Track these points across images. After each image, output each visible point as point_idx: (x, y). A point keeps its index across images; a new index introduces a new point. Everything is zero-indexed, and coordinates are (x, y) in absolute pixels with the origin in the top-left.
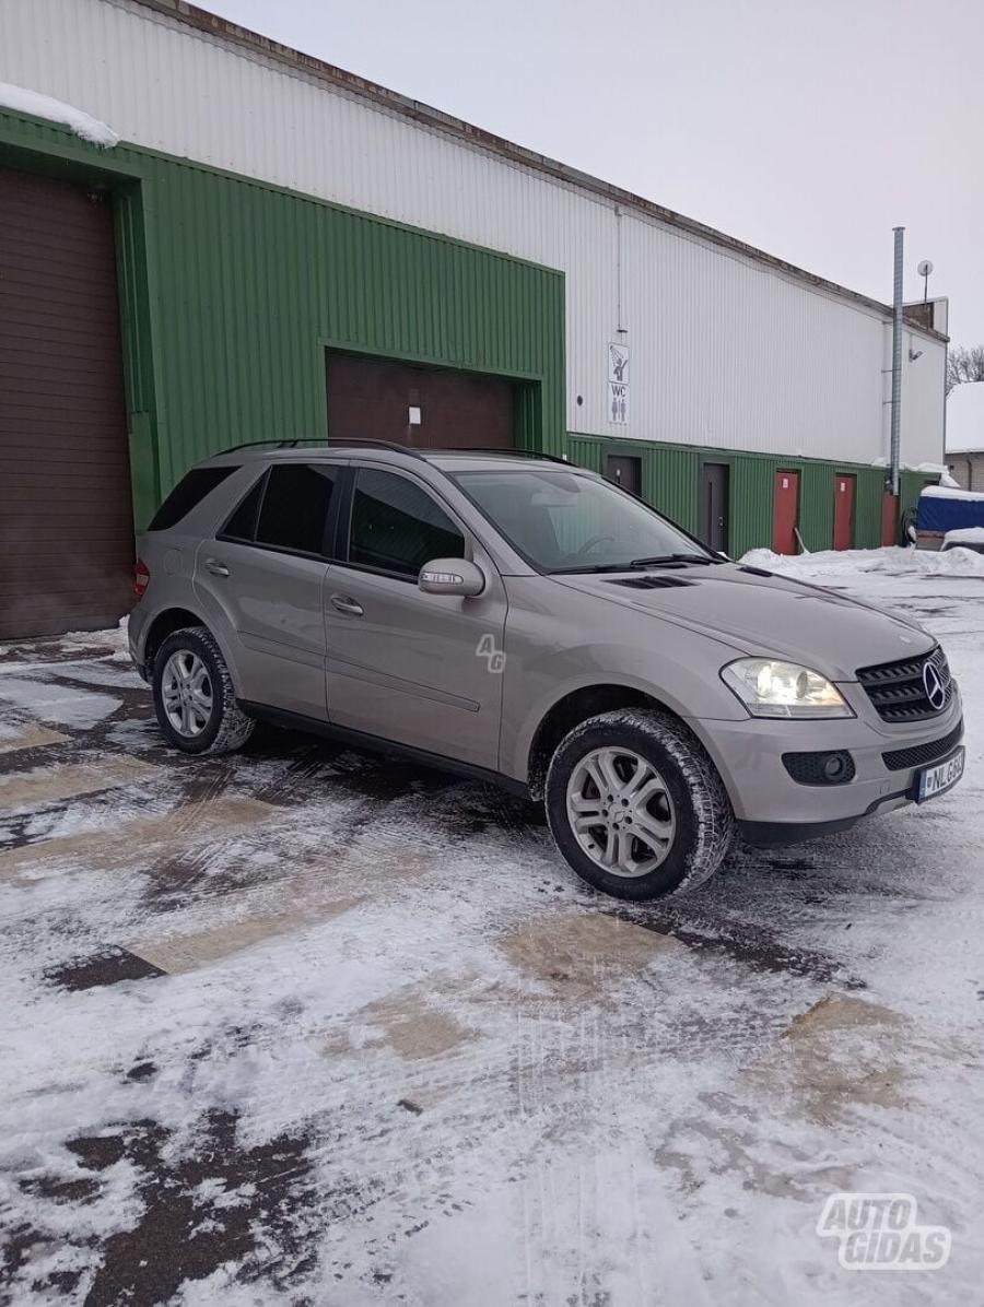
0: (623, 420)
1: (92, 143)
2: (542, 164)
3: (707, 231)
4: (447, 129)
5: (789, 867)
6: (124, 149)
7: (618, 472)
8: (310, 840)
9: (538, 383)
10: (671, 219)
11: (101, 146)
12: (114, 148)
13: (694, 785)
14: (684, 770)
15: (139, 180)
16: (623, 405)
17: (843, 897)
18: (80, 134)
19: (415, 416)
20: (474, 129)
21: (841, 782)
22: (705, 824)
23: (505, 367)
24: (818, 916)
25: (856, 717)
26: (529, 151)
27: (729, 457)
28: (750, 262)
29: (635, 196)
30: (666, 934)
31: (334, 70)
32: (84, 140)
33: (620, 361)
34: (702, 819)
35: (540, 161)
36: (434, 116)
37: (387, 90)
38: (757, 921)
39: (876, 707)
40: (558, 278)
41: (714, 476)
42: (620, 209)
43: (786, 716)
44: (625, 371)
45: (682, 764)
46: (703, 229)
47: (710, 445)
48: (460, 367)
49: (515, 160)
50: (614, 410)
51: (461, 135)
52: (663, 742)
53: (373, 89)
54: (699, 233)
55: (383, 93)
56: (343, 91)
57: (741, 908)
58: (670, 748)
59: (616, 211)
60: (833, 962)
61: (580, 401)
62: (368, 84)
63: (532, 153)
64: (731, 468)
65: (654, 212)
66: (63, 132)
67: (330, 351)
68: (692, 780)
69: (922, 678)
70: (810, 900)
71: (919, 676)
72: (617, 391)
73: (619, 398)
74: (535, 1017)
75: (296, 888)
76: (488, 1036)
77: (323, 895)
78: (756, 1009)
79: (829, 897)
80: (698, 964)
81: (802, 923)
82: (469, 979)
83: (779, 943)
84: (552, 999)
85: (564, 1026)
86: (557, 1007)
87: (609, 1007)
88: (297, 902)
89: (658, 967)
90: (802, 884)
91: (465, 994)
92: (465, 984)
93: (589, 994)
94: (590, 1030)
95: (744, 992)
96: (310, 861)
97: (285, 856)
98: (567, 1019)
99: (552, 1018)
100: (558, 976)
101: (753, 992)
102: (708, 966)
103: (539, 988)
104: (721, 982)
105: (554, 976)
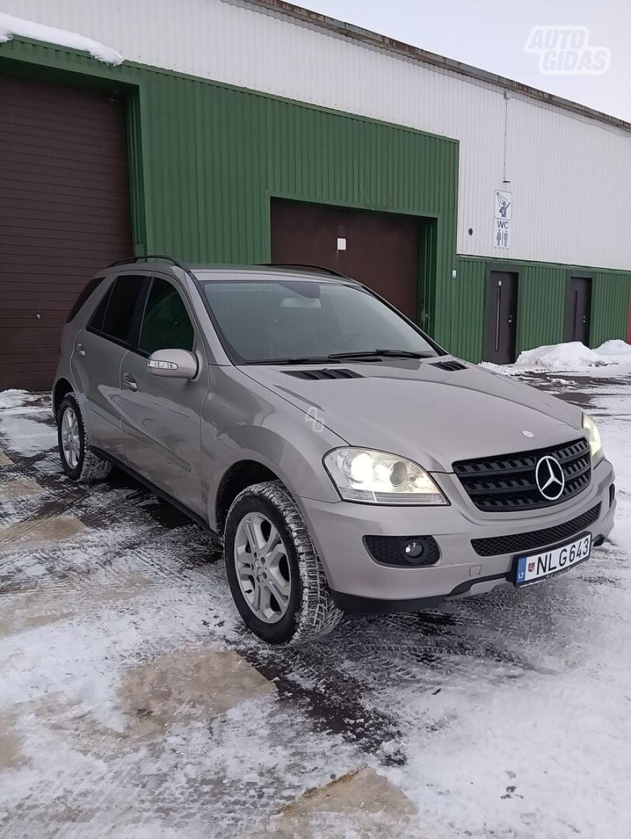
0: (506, 246)
1: (104, 63)
2: (445, 63)
3: (579, 107)
4: (371, 42)
6: (127, 66)
7: (500, 283)
9: (436, 219)
11: (111, 65)
12: (120, 65)
13: (301, 554)
14: (295, 540)
15: (138, 86)
16: (506, 235)
17: (457, 658)
18: (96, 57)
19: (342, 244)
20: (392, 41)
21: (422, 564)
22: (309, 588)
23: (409, 208)
24: (419, 677)
25: (450, 504)
26: (434, 54)
27: (592, 272)
28: (616, 130)
29: (519, 84)
30: (270, 679)
31: (284, 5)
32: (99, 61)
33: (504, 203)
34: (306, 584)
35: (443, 61)
36: (361, 33)
37: (325, 16)
38: (361, 675)
39: (472, 497)
40: (454, 145)
41: (580, 287)
42: (508, 94)
43: (373, 502)
44: (508, 210)
45: (294, 534)
46: (576, 106)
47: (576, 264)
48: (373, 209)
49: (424, 62)
50: (499, 239)
51: (382, 46)
52: (285, 514)
53: (313, 16)
54: (573, 109)
55: (321, 19)
56: (292, 19)
57: (356, 660)
58: (288, 520)
59: (505, 96)
60: (394, 730)
61: (471, 232)
62: (310, 13)
63: (437, 56)
64: (593, 280)
65: (535, 95)
66: (85, 56)
67: (273, 199)
68: (300, 549)
69: (535, 471)
70: (425, 658)
71: (533, 468)
72: (501, 225)
73: (502, 230)
75: (29, 600)
76: (31, 767)
77: (42, 608)
78: (281, 774)
79: (444, 656)
80: (271, 715)
81: (399, 683)
82: (71, 704)
83: (361, 701)
84: (118, 735)
85: (101, 765)
86: (113, 744)
87: (156, 752)
88: (18, 612)
89: (234, 714)
90: (430, 640)
91: (54, 720)
92: (63, 709)
93: (152, 735)
94: (117, 774)
95: (286, 753)
96: (64, 576)
97: (50, 571)
98: (109, 759)
99: (98, 756)
100: (143, 713)
101: (294, 754)
102: (278, 719)
103: (117, 723)
104: (275, 738)
105: (140, 711)
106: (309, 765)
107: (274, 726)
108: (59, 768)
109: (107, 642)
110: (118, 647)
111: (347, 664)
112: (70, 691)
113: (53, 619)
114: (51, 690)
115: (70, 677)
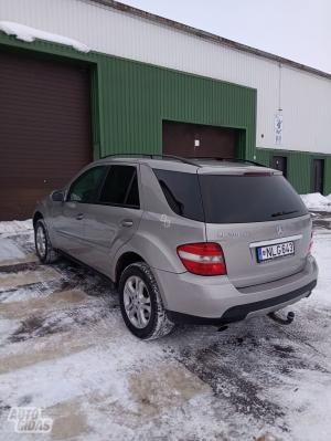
0: (280, 143)
1: (80, 52)
5: (283, 350)
7: (277, 163)
8: (89, 313)
9: (245, 130)
10: (302, 68)
11: (84, 53)
12: (88, 53)
15: (97, 64)
16: (280, 137)
17: (301, 371)
18: (76, 49)
19: (197, 143)
23: (232, 125)
24: (284, 381)
32: (78, 51)
33: (279, 121)
38: (253, 380)
40: (254, 91)
42: (281, 65)
44: (281, 125)
47: (317, 152)
50: (277, 139)
54: (313, 72)
57: (249, 372)
60: (279, 411)
61: (262, 136)
64: (325, 160)
65: (295, 65)
66: (70, 48)
67: (163, 121)
70: (285, 371)
72: (278, 132)
74: (121, 424)
75: (70, 337)
76: (95, 432)
77: (77, 342)
78: (227, 436)
79: (294, 369)
80: (213, 403)
81: (275, 384)
82: (106, 396)
83: (257, 395)
84: (135, 414)
85: (131, 432)
86: (134, 420)
87: (158, 424)
88: (65, 344)
89: (193, 402)
90: (285, 361)
91: (100, 405)
92: (103, 399)
93: (153, 414)
94: (141, 437)
95: (227, 424)
96: (84, 324)
97: (76, 320)
98: (135, 428)
99: (128, 426)
100: (145, 401)
101: (231, 425)
102: (216, 405)
103: (133, 407)
104: (218, 417)
105: (143, 400)
106: (240, 432)
107: (215, 409)
108: (109, 433)
109: (116, 361)
110: (123, 364)
111: (245, 374)
112: (104, 389)
113: (85, 348)
114: (94, 388)
115: (102, 381)
